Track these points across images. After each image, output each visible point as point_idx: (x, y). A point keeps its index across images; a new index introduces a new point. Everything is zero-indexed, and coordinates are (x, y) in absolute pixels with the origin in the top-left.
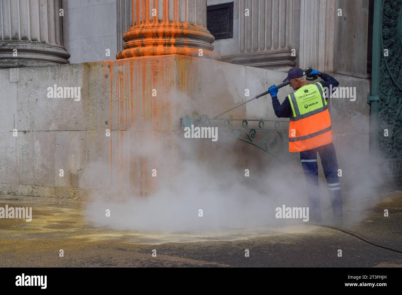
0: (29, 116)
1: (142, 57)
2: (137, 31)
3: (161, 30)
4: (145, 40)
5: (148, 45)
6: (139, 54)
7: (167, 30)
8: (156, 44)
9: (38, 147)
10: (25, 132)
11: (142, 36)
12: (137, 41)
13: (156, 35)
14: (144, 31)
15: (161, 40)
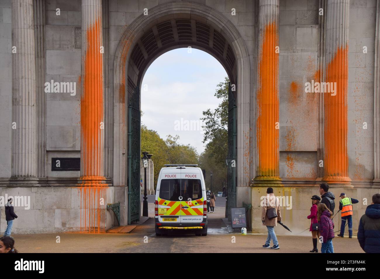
0: (41, 204)
1: (93, 187)
2: (90, 179)
3: (98, 179)
4: (93, 182)
5: (93, 183)
6: (92, 186)
7: (99, 179)
8: (96, 183)
9: (46, 215)
10: (39, 210)
11: (92, 180)
12: (89, 182)
13: (96, 180)
14: (92, 179)
15: (97, 182)
